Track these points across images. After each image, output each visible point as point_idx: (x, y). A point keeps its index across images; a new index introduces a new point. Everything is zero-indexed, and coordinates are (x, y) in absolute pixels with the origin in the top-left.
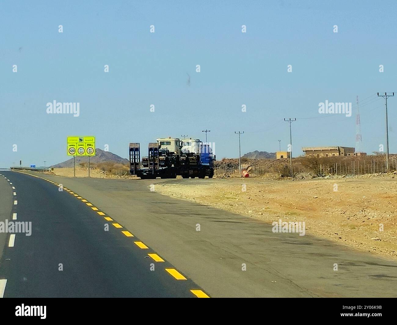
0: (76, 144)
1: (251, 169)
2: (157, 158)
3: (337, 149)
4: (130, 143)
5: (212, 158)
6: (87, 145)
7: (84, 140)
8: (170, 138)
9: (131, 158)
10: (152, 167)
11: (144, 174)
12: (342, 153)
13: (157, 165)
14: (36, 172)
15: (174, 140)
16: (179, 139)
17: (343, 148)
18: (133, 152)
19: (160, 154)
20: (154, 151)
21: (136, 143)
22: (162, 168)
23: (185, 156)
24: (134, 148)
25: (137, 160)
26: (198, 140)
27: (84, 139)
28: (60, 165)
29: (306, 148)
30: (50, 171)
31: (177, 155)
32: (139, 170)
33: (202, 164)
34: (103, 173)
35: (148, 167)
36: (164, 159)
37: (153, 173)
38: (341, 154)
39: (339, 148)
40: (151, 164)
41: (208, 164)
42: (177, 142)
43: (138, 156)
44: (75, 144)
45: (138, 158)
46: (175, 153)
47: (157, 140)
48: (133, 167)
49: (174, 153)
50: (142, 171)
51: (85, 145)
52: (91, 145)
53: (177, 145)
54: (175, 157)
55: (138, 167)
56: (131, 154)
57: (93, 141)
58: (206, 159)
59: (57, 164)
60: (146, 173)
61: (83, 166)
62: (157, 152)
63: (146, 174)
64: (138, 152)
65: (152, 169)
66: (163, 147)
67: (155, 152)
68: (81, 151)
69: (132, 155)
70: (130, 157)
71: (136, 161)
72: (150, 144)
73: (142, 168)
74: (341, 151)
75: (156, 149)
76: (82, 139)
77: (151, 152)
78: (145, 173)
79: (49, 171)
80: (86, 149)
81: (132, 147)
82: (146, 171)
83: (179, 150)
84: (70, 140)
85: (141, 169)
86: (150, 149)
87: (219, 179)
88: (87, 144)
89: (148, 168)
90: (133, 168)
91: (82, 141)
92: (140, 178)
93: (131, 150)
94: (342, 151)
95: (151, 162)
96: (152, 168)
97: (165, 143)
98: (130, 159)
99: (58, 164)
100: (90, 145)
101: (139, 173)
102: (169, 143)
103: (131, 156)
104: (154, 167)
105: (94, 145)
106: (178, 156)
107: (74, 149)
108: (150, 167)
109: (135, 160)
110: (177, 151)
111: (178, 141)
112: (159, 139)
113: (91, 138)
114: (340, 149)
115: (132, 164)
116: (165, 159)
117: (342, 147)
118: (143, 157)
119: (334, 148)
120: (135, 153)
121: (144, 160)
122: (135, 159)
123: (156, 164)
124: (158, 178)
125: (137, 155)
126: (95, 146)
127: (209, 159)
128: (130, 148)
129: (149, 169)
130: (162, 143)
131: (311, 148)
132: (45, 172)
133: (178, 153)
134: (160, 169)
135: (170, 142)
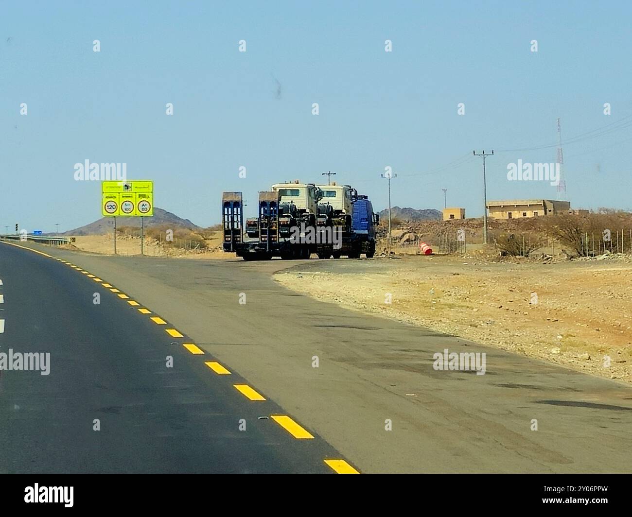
0: (118, 194)
1: (408, 238)
2: (275, 219)
3: (542, 203)
4: (225, 193)
5: (373, 221)
6: (138, 196)
7: (133, 188)
8: (298, 183)
9: (226, 220)
10: (266, 237)
11: (251, 251)
12: (550, 211)
13: (276, 234)
14: (44, 245)
15: (306, 186)
16: (314, 185)
17: (551, 201)
18: (230, 209)
19: (281, 213)
20: (270, 208)
21: (235, 193)
22: (285, 240)
23: (325, 217)
24: (232, 201)
25: (238, 224)
26: (348, 186)
27: (134, 185)
28: (81, 229)
29: (490, 203)
30: (70, 243)
31: (310, 215)
32: (241, 242)
33: (355, 231)
34: (158, 244)
35: (258, 237)
36: (287, 222)
37: (268, 250)
38: (548, 211)
39: (545, 201)
40: (263, 232)
41: (366, 232)
42: (311, 189)
43: (239, 216)
44: (116, 195)
45: (239, 220)
46: (308, 210)
47: (273, 186)
48: (230, 237)
49: (304, 211)
50: (247, 245)
51: (134, 197)
52: (147, 196)
53: (310, 196)
54: (308, 218)
55: (240, 237)
56: (226, 213)
57: (149, 189)
58: (361, 221)
59: (76, 228)
60: (255, 250)
61: (122, 232)
62: (275, 209)
63: (253, 251)
64: (239, 209)
65: (266, 241)
66: (285, 200)
67: (272, 209)
68: (128, 207)
69: (228, 215)
70: (224, 219)
71: (235, 227)
72: (262, 193)
73: (247, 239)
74: (547, 207)
75: (273, 204)
76: (130, 185)
77: (264, 209)
78: (252, 248)
79: (68, 243)
80: (136, 204)
81: (228, 199)
82: (255, 245)
83: (315, 205)
84: (107, 187)
85: (244, 241)
86: (263, 204)
87: (388, 260)
88: (138, 194)
89: (257, 239)
90: (229, 239)
91: (128, 190)
92: (242, 257)
93: (226, 205)
94: (550, 207)
95: (264, 229)
96: (266, 239)
97: (289, 193)
98: (224, 222)
99: (78, 229)
100: (144, 196)
101: (241, 250)
102: (295, 192)
103: (226, 216)
104: (270, 238)
105: (151, 197)
106: (312, 216)
107: (114, 204)
108: (262, 237)
109: (233, 225)
110: (311, 206)
111: (313, 188)
112: (276, 185)
113: (146, 184)
114: (547, 204)
115: (227, 232)
116: (289, 222)
117: (549, 201)
118: (247, 219)
119: (536, 202)
120: (233, 212)
121: (249, 225)
122: (233, 221)
123: (274, 232)
124: (278, 258)
125: (237, 215)
126: (152, 199)
127: (367, 222)
128: (223, 201)
129: (260, 242)
130: (283, 192)
131: (500, 203)
132: (59, 244)
133: (312, 211)
134: (280, 241)
135: (298, 190)
